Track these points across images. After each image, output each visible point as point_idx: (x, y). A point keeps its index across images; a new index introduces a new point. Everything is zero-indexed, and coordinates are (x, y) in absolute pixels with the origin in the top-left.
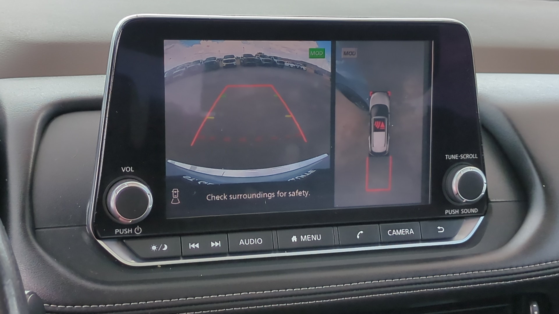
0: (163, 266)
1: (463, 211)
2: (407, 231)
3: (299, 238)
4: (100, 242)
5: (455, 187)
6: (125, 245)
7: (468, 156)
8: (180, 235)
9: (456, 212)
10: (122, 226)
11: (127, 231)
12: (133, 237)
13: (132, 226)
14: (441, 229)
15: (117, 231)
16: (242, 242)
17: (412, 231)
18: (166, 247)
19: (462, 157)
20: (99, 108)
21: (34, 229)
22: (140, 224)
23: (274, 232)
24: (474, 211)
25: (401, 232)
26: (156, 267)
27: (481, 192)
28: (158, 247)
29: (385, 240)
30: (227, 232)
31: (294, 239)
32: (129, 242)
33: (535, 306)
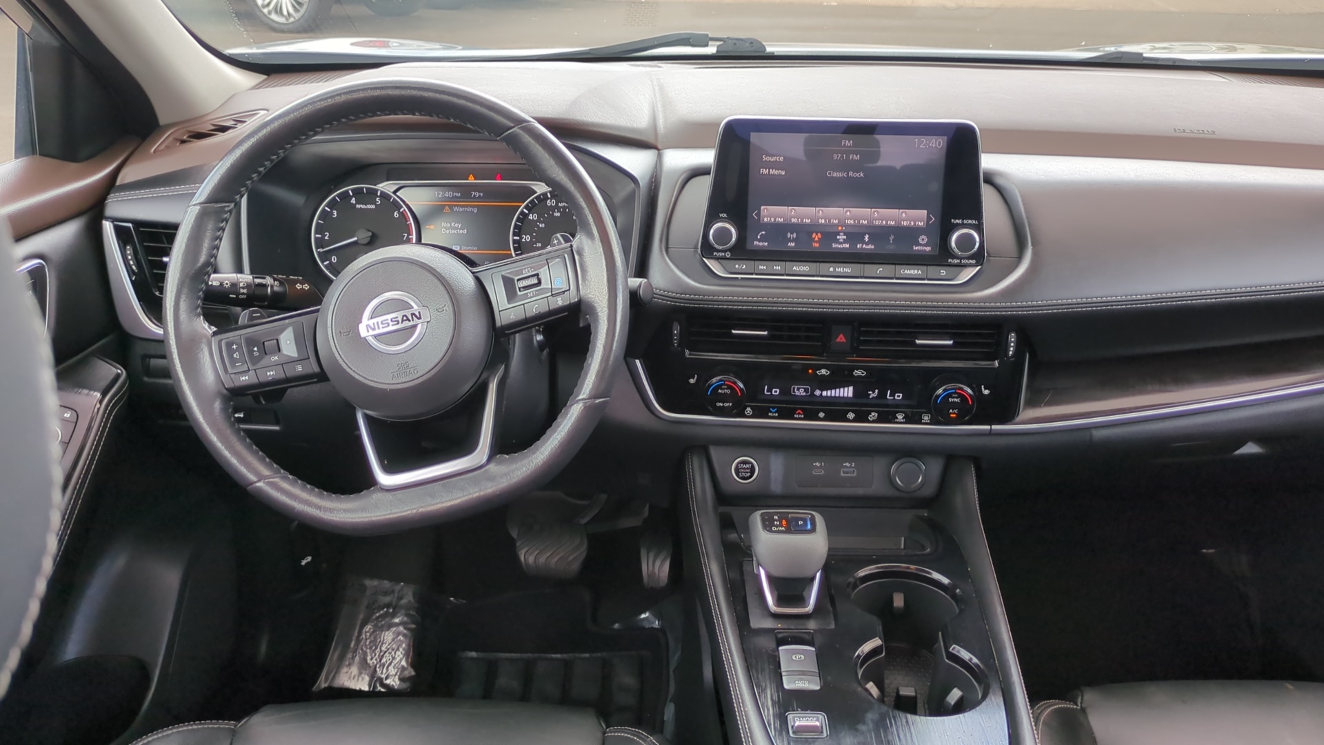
0: (742, 278)
1: (963, 261)
2: (916, 271)
3: (834, 269)
4: (704, 259)
5: (953, 244)
6: (719, 262)
7: (970, 221)
8: (755, 260)
9: (956, 261)
10: (718, 251)
11: (721, 254)
12: (724, 258)
13: (725, 251)
14: (943, 272)
15: (715, 253)
16: (794, 268)
17: (920, 272)
18: (744, 267)
19: (965, 222)
20: (709, 174)
21: (667, 248)
22: (730, 250)
23: (818, 264)
24: (973, 262)
25: (912, 272)
26: (737, 278)
27: (974, 248)
28: (739, 266)
29: (899, 276)
30: (786, 261)
31: (831, 269)
32: (723, 262)
33: (1013, 334)
